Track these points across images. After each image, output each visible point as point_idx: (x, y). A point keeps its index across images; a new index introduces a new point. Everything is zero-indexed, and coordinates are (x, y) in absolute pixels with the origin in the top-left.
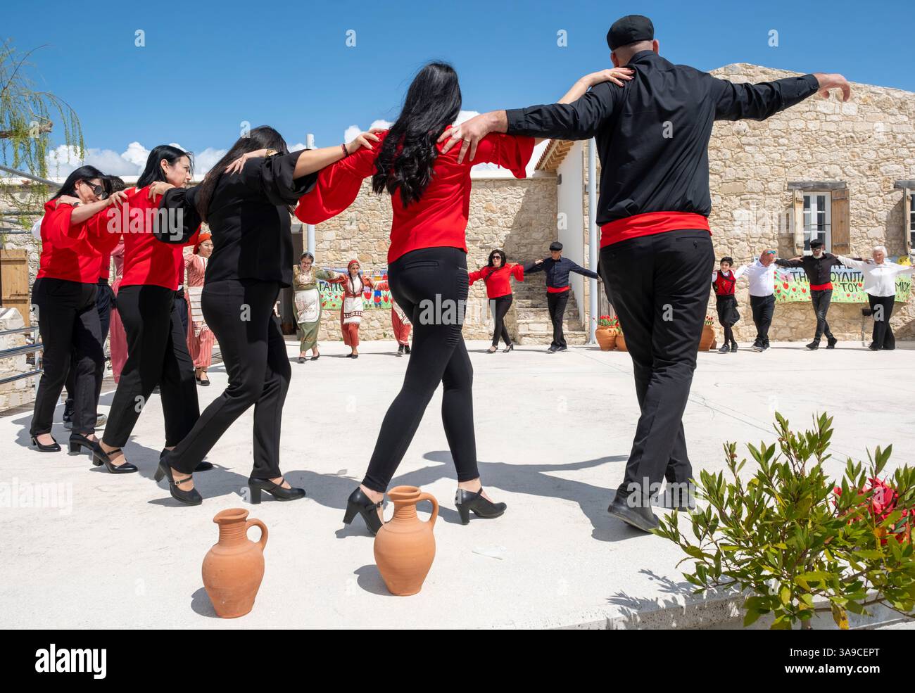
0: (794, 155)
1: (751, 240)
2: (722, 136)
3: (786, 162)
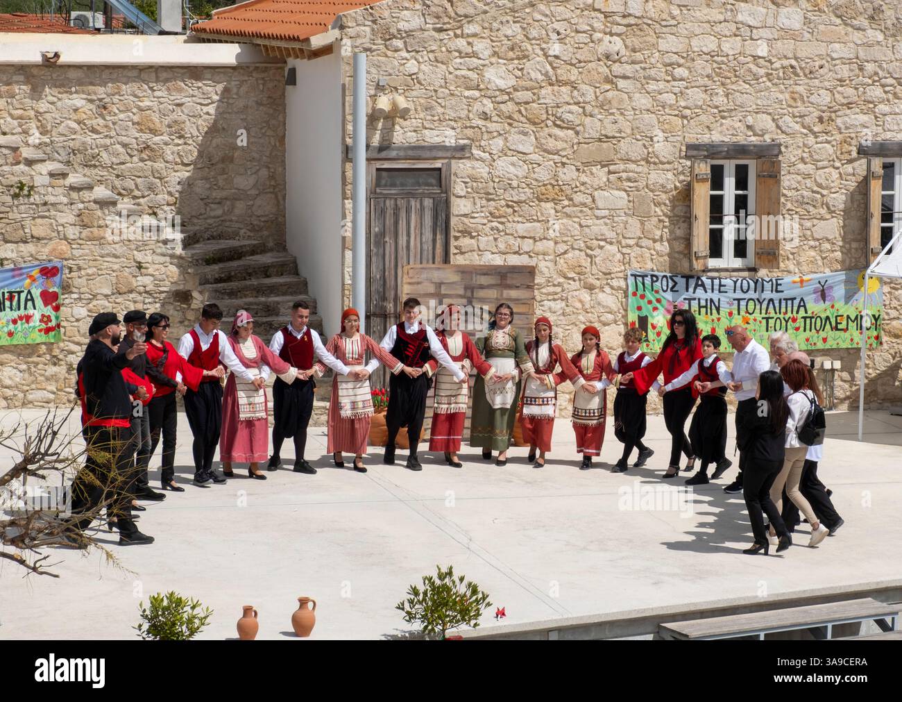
0: (697, 96)
1: (624, 242)
2: (580, 62)
3: (685, 108)
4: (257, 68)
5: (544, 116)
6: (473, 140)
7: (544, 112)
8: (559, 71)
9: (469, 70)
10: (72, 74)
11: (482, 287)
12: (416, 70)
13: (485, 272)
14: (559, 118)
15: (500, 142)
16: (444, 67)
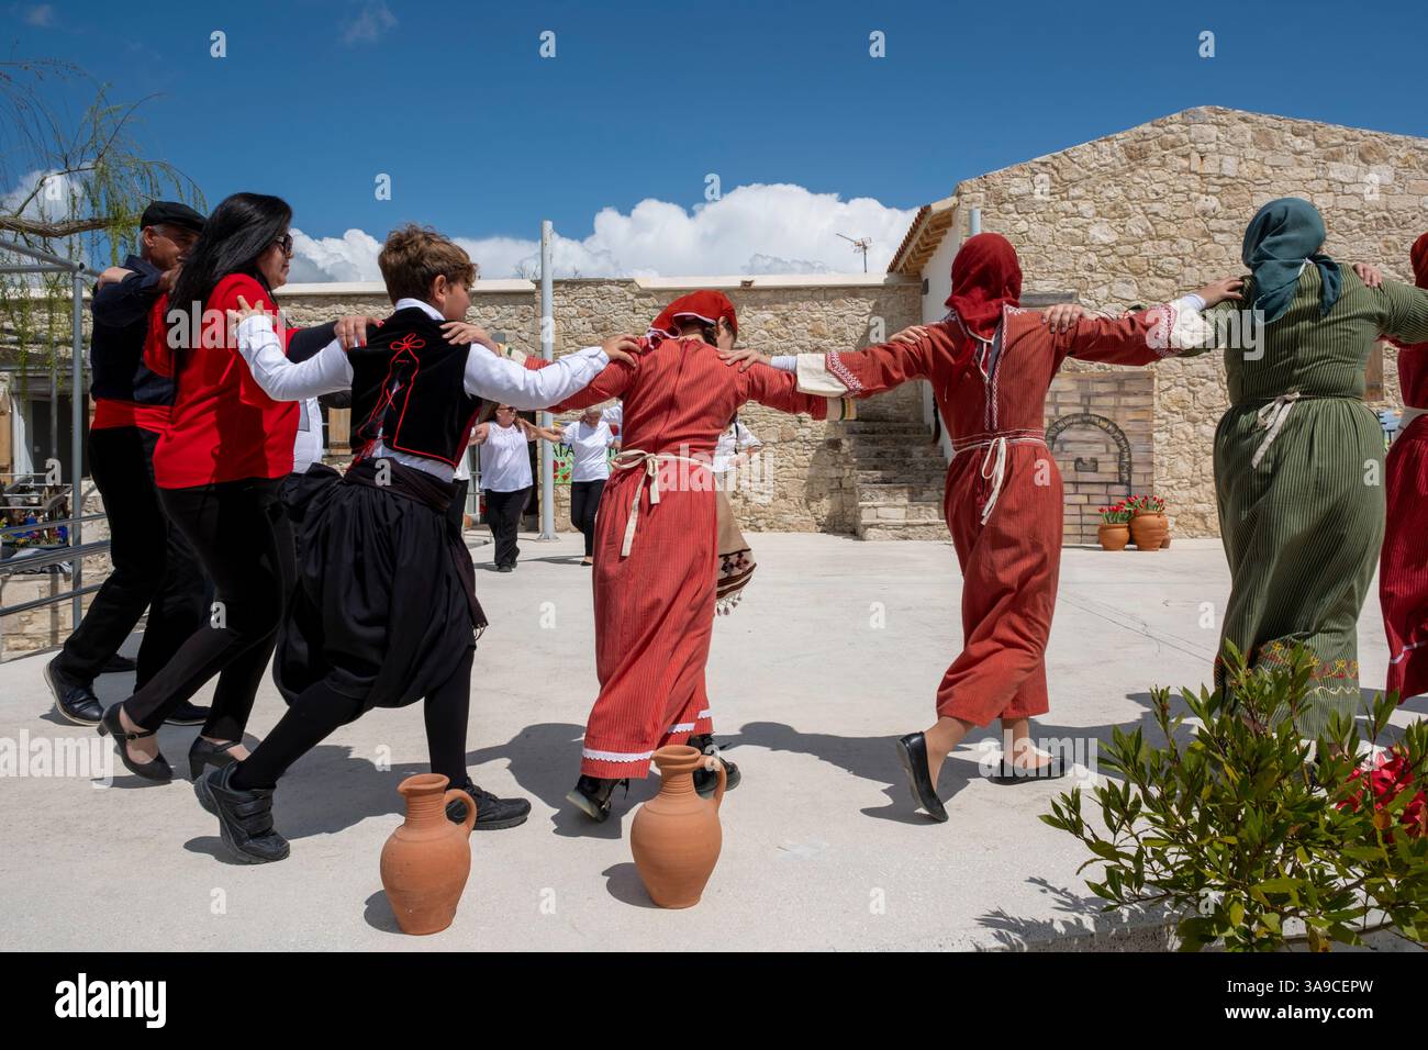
2: (1178, 218)
4: (900, 287)
5: (1146, 267)
6: (1079, 289)
7: (1145, 263)
8: (1159, 227)
9: (1075, 228)
10: (763, 296)
11: (1098, 395)
12: (1026, 229)
13: (1100, 379)
14: (1160, 269)
15: (1104, 291)
16: (1052, 226)
